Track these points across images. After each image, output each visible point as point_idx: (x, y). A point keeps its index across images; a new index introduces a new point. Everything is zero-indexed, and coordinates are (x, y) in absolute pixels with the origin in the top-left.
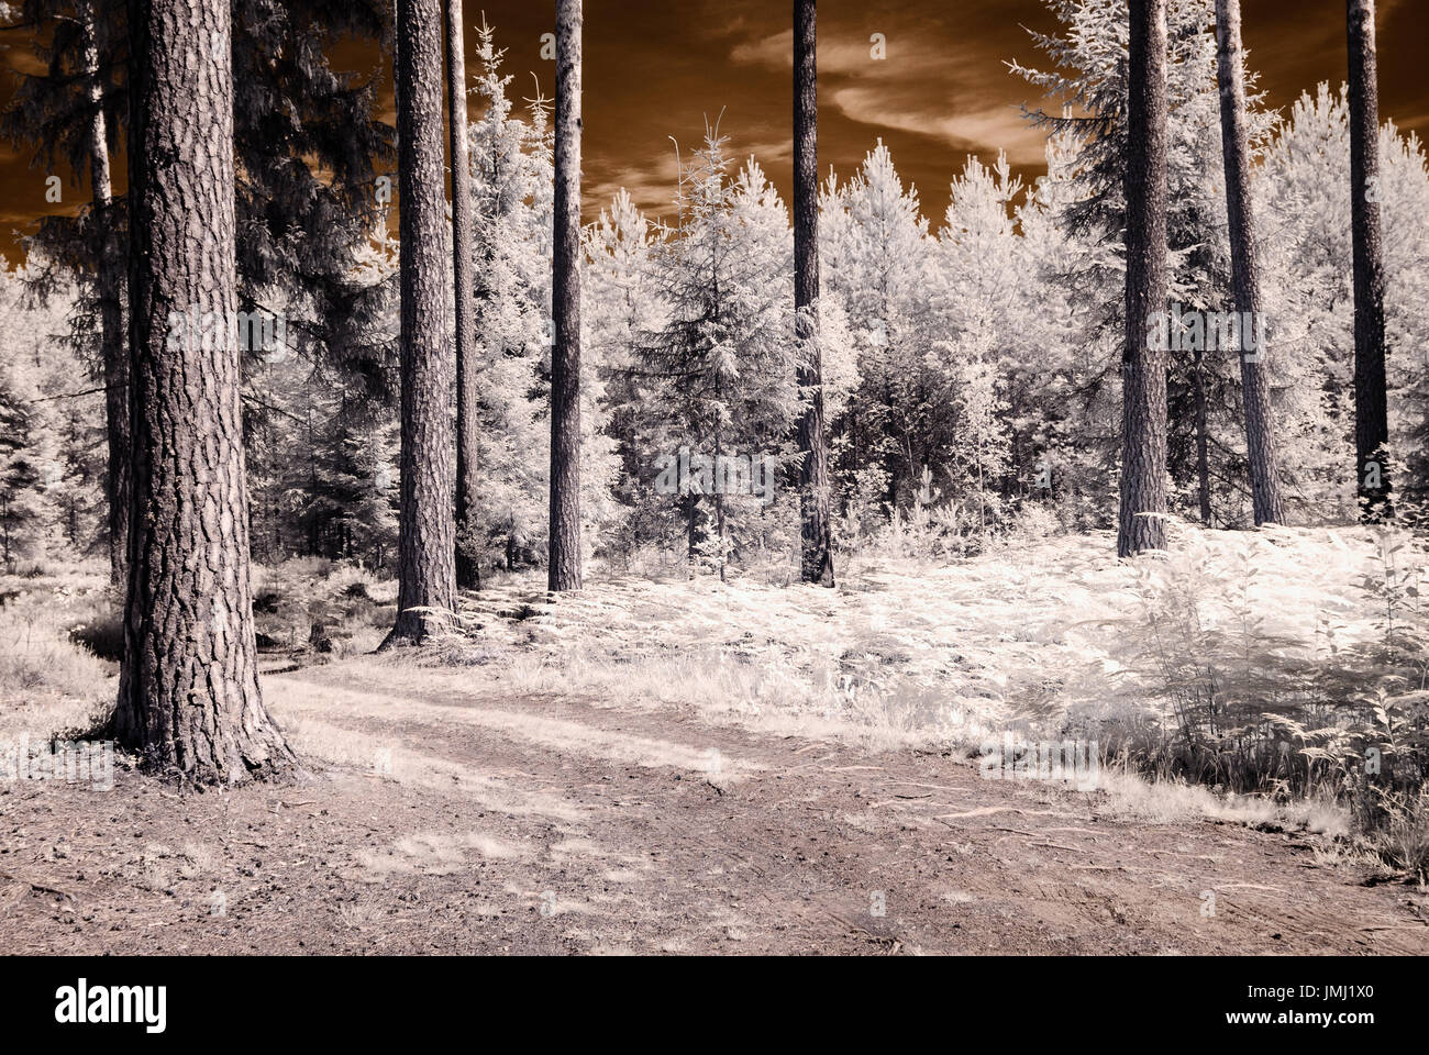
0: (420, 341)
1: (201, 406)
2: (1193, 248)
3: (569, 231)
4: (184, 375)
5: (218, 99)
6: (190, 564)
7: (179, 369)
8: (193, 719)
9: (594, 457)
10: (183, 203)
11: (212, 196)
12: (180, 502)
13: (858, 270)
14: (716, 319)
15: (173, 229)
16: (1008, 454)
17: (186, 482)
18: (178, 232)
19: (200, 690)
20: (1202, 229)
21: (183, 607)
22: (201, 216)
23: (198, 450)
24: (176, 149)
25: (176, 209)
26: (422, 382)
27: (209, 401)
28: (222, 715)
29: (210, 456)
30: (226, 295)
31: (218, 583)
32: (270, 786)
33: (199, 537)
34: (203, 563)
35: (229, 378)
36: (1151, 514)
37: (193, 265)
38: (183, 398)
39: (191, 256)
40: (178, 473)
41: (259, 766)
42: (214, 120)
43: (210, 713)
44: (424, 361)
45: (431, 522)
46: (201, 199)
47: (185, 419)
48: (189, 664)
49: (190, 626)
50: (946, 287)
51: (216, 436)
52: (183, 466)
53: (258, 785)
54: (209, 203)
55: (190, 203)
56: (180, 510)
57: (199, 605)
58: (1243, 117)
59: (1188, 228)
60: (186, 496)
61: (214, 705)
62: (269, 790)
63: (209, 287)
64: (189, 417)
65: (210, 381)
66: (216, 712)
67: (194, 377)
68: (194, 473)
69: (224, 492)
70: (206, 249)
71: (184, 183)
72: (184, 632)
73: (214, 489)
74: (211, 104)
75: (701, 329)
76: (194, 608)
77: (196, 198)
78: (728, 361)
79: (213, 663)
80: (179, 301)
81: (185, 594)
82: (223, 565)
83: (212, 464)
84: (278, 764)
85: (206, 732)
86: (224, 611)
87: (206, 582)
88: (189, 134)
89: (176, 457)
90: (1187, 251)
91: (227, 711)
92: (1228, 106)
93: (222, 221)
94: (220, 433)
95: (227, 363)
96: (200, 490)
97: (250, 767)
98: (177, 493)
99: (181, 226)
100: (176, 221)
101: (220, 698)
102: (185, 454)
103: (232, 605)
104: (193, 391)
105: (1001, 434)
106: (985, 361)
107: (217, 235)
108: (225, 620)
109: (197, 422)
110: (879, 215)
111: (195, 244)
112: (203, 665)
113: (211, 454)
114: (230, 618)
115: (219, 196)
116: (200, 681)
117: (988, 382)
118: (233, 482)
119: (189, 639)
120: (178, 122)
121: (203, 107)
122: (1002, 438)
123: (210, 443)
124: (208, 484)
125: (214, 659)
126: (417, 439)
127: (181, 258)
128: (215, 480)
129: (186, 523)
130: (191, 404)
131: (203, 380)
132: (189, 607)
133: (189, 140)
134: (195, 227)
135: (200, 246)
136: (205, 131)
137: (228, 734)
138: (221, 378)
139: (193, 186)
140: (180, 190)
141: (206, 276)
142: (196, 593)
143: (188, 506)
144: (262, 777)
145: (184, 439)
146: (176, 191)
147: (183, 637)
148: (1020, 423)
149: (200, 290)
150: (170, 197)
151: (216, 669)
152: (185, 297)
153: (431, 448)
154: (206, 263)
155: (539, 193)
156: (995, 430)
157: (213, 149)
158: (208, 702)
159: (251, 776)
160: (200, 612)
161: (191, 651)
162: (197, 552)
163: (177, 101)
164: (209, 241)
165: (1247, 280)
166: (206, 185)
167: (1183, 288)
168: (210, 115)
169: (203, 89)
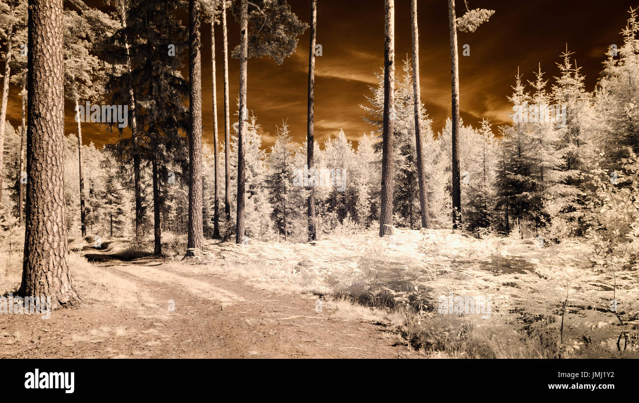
0: (194, 177)
1: (47, 192)
2: (408, 155)
3: (242, 149)
4: (41, 183)
5: (56, 99)
6: (41, 241)
7: (39, 181)
8: (40, 289)
9: (266, 208)
10: (42, 130)
11: (53, 128)
12: (39, 222)
13: (336, 162)
14: (285, 173)
15: (39, 138)
16: (370, 209)
17: (41, 216)
18: (40, 139)
19: (43, 280)
20: (411, 151)
21: (39, 255)
22: (48, 134)
23: (45, 206)
24: (40, 113)
25: (40, 132)
26: (194, 188)
27: (50, 191)
28: (51, 289)
29: (50, 208)
30: (58, 158)
31: (51, 247)
32: (69, 309)
33: (45, 233)
34: (46, 241)
35: (58, 184)
36: (388, 225)
37: (45, 149)
38: (41, 190)
39: (45, 146)
40: (38, 213)
41: (65, 303)
42: (54, 105)
43: (46, 287)
44: (195, 182)
45: (196, 226)
46: (49, 129)
47: (41, 196)
48: (40, 272)
49: (40, 261)
50: (356, 166)
51: (52, 202)
52: (40, 211)
53: (64, 309)
54: (52, 130)
55: (44, 130)
56: (39, 225)
57: (44, 254)
58: (420, 121)
59: (408, 150)
60: (41, 220)
61: (48, 285)
62: (68, 311)
63: (51, 156)
64: (43, 196)
65: (50, 185)
66: (49, 287)
67: (44, 184)
68: (44, 213)
69: (55, 219)
70: (50, 144)
71: (42, 124)
72: (39, 262)
73: (51, 218)
74: (53, 100)
75: (281, 175)
76: (42, 255)
77: (47, 128)
78: (287, 184)
79: (48, 272)
80: (40, 160)
81: (39, 251)
82: (53, 241)
83: (50, 210)
84: (73, 303)
85: (44, 293)
86: (54, 256)
87: (47, 247)
88: (45, 108)
89: (38, 208)
90: (407, 156)
91: (53, 286)
92: (416, 118)
93: (57, 136)
94: (54, 201)
95: (58, 179)
96: (45, 218)
97: (61, 304)
98: (38, 219)
99: (41, 137)
100: (40, 135)
101: (50, 283)
102: (41, 207)
103: (57, 254)
104: (44, 188)
105: (368, 204)
106: (366, 185)
107: (55, 140)
108: (54, 259)
109: (45, 197)
110: (341, 148)
111: (46, 142)
112: (45, 273)
113: (50, 207)
114: (55, 258)
115: (56, 128)
116: (43, 278)
117: (366, 190)
118: (59, 216)
119: (40, 264)
120: (41, 105)
121: (50, 100)
122: (368, 205)
123: (50, 204)
124: (49, 217)
125: (49, 270)
126: (193, 203)
127: (41, 147)
128: (51, 215)
129: (40, 228)
130: (43, 192)
131: (48, 184)
132: (41, 254)
133: (45, 111)
134: (46, 137)
135: (48, 143)
136: (50, 108)
137: (53, 294)
138: (55, 184)
139: (45, 125)
140: (41, 126)
141: (50, 153)
142: (43, 250)
143: (41, 223)
144: (66, 307)
145: (40, 203)
146: (40, 126)
147: (38, 264)
148: (373, 201)
149: (48, 157)
150: (38, 128)
151: (49, 274)
152: (42, 159)
153: (196, 206)
154: (50, 148)
155: (252, 141)
156: (367, 202)
157: (53, 114)
158: (46, 284)
159: (62, 307)
160: (44, 256)
161: (41, 268)
162: (44, 238)
163: (41, 99)
164: (51, 142)
165: (421, 164)
166: (50, 125)
167: (405, 166)
168: (52, 103)
169: (50, 95)
